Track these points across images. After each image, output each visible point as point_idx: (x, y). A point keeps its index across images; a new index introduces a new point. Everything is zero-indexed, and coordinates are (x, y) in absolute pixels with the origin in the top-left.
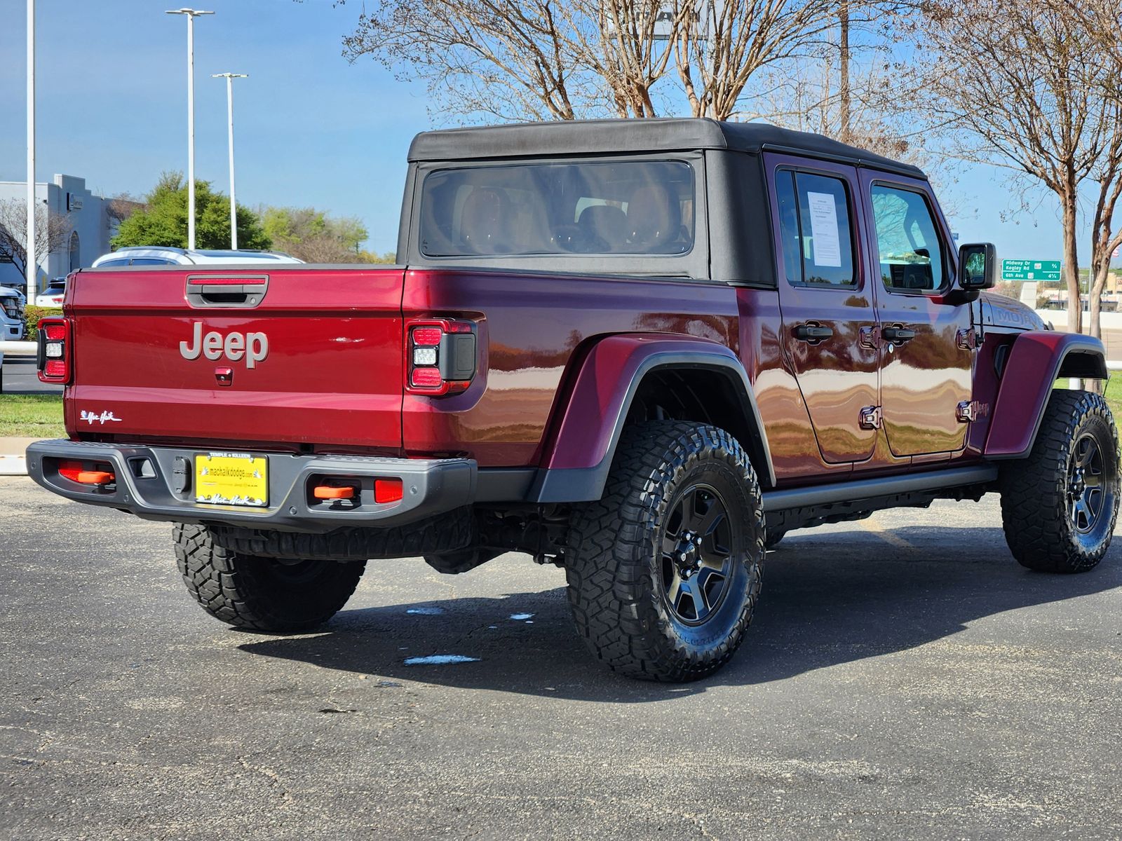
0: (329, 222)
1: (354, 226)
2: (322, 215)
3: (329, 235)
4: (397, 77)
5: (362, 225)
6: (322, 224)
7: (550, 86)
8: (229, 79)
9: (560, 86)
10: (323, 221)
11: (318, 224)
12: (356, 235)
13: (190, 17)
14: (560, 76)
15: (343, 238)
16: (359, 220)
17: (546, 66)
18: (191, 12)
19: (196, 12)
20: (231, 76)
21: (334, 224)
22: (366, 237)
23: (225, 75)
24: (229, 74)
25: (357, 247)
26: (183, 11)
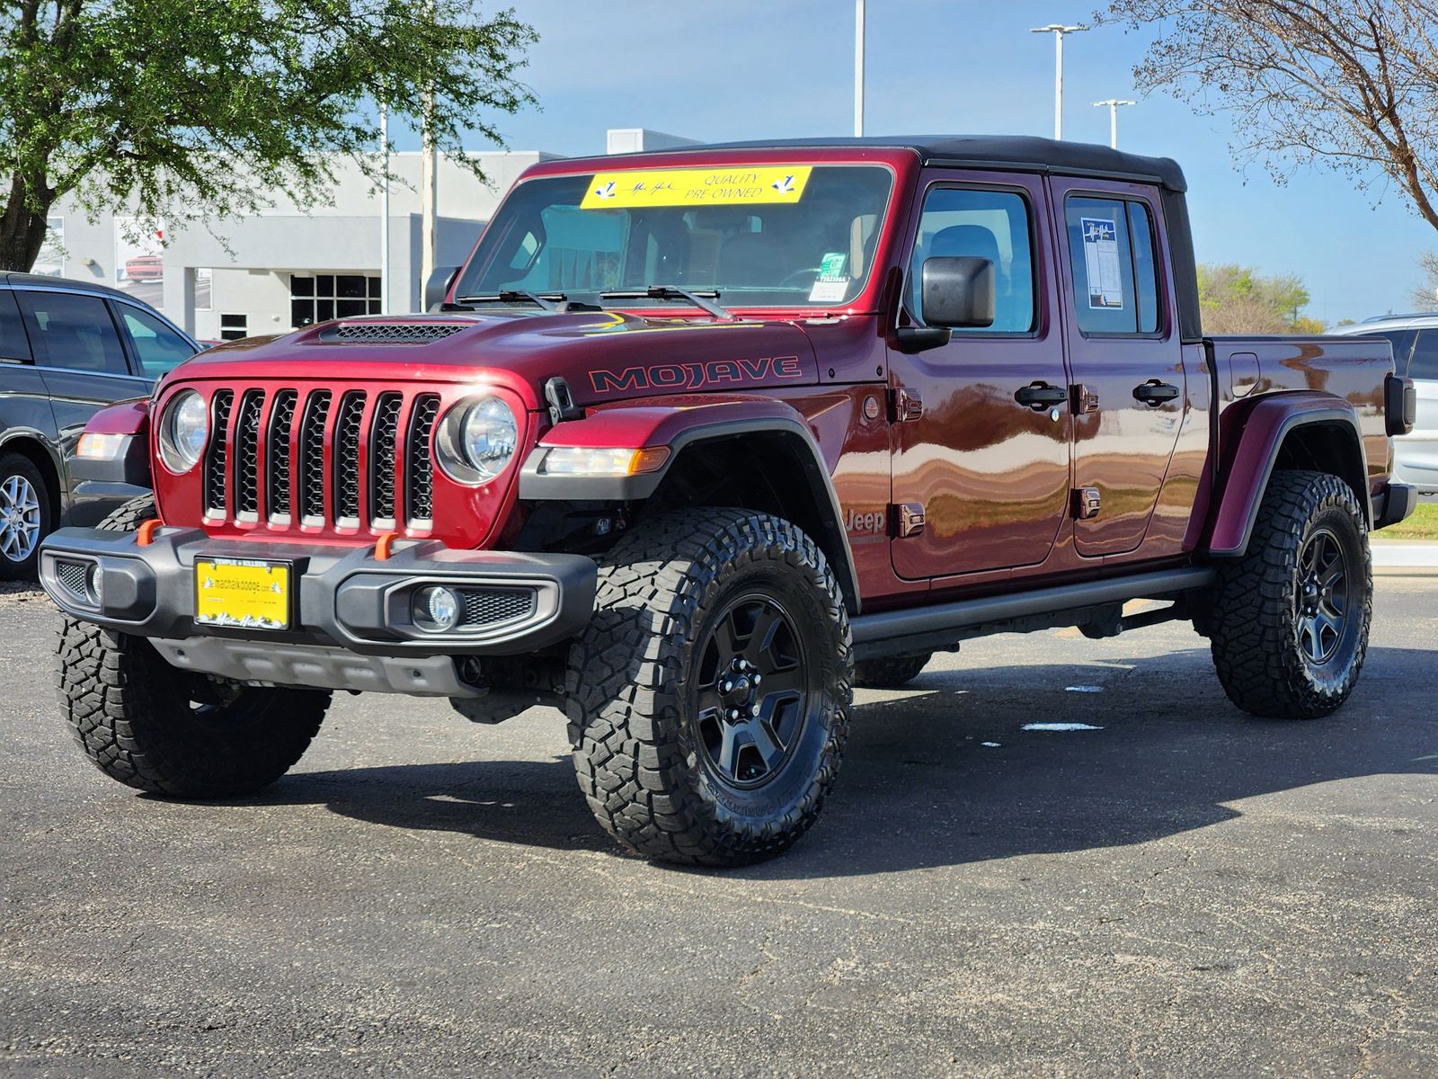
0: (1259, 281)
1: (1290, 286)
2: (1247, 273)
3: (1257, 298)
4: (1195, 111)
5: (1300, 285)
6: (1249, 286)
7: (1377, 113)
8: (1113, 108)
9: (1390, 112)
10: (1250, 281)
11: (1243, 285)
12: (1293, 298)
13: (1059, 35)
14: (1391, 99)
15: (1277, 302)
16: (1298, 279)
17: (1373, 90)
18: (1060, 30)
19: (1066, 29)
20: (1115, 104)
21: (1264, 285)
22: (1306, 301)
23: (1109, 102)
24: (1113, 101)
25: (1295, 313)
26: (1052, 29)
